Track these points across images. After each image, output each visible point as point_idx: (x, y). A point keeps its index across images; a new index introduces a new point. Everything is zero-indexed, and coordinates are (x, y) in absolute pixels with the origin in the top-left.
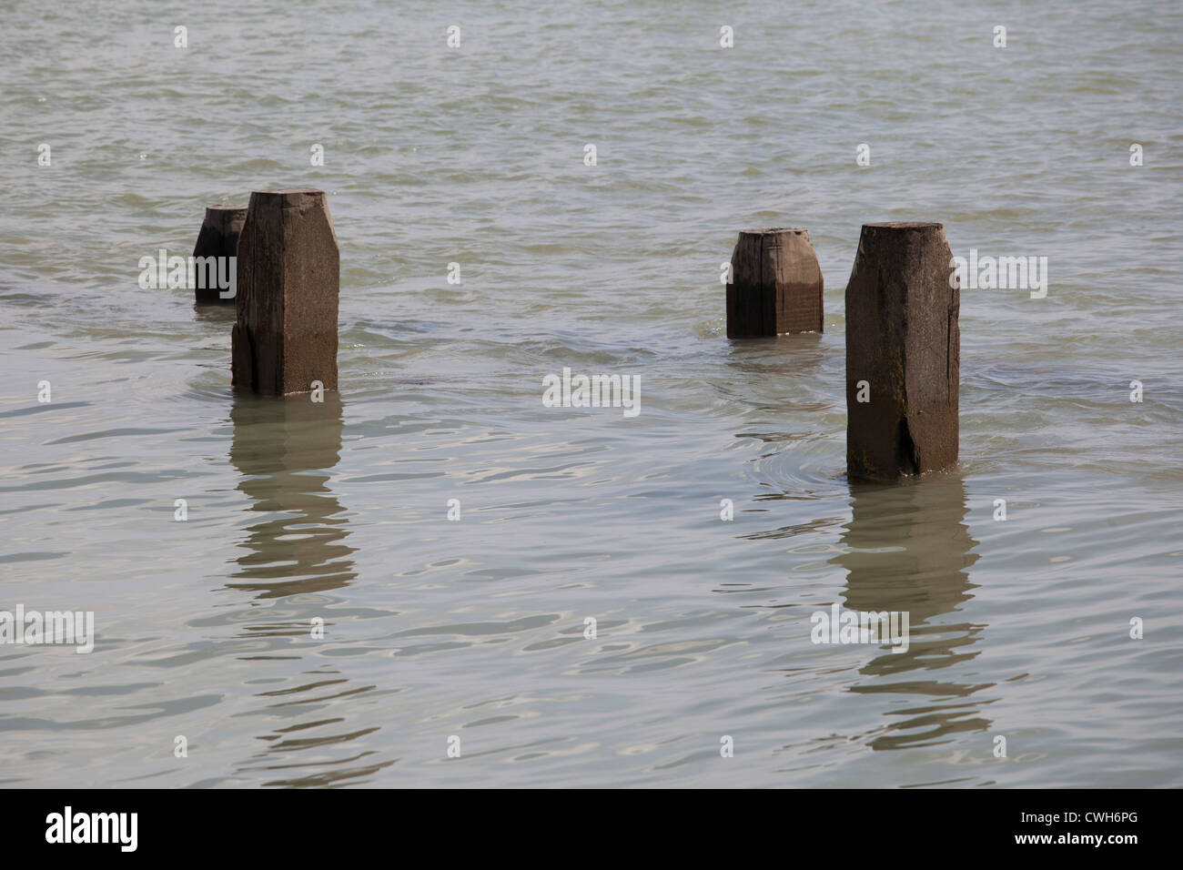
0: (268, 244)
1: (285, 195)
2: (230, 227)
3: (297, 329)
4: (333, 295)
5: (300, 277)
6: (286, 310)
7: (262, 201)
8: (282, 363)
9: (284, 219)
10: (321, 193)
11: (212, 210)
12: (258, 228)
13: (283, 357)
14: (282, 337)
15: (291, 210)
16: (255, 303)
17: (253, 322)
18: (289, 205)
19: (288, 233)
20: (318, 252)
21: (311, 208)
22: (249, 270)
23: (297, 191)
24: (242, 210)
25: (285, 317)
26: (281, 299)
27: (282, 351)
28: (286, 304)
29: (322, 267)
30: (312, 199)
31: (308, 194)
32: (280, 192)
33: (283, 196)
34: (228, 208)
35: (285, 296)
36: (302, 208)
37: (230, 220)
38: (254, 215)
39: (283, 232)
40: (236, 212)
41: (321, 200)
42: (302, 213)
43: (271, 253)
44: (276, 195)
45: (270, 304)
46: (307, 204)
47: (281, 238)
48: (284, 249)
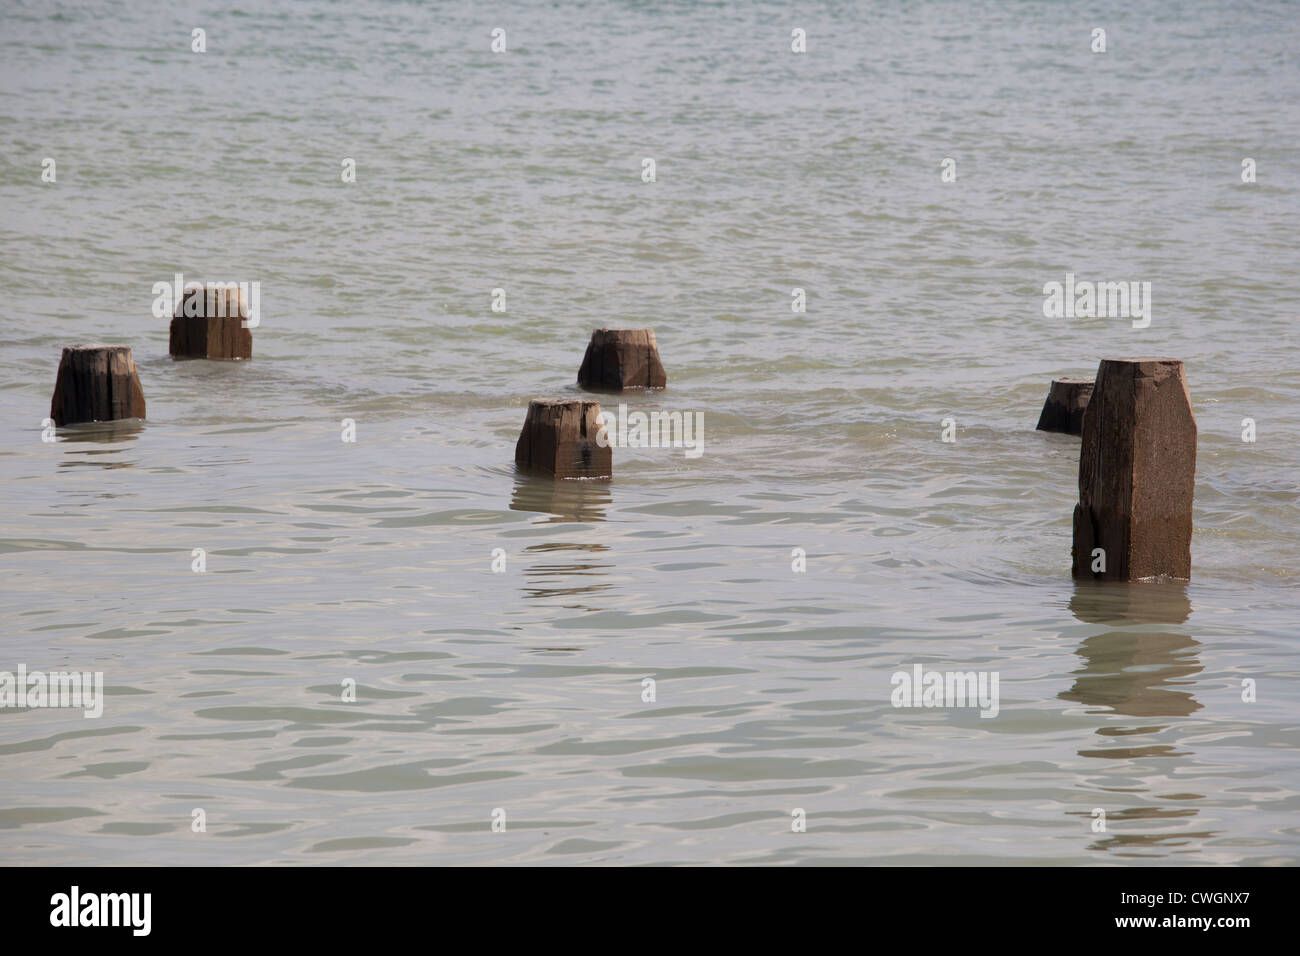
0: (1117, 417)
1: (1138, 363)
2: (1077, 402)
3: (1146, 512)
4: (1188, 476)
5: (1152, 455)
6: (1135, 490)
7: (1112, 370)
8: (1129, 549)
9: (1135, 390)
10: (1178, 363)
11: (1058, 383)
12: (1106, 399)
13: (1129, 542)
14: (1129, 521)
15: (1144, 380)
16: (1100, 482)
17: (1098, 504)
18: (1142, 375)
19: (1140, 405)
20: (1172, 427)
21: (1166, 379)
22: (1094, 445)
23: (1152, 360)
24: (1090, 384)
25: (1133, 497)
26: (1129, 478)
27: (1129, 537)
28: (1134, 484)
29: (1176, 444)
30: (1168, 368)
31: (1164, 363)
32: (1133, 361)
33: (1136, 365)
34: (1076, 382)
35: (1134, 475)
36: (1157, 378)
37: (1077, 395)
38: (1103, 384)
39: (1134, 404)
40: (1083, 386)
41: (1178, 370)
42: (1156, 383)
43: (1119, 428)
44: (1127, 363)
45: (1117, 484)
46: (1162, 374)
47: (1132, 411)
48: (1134, 423)
